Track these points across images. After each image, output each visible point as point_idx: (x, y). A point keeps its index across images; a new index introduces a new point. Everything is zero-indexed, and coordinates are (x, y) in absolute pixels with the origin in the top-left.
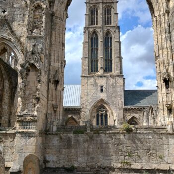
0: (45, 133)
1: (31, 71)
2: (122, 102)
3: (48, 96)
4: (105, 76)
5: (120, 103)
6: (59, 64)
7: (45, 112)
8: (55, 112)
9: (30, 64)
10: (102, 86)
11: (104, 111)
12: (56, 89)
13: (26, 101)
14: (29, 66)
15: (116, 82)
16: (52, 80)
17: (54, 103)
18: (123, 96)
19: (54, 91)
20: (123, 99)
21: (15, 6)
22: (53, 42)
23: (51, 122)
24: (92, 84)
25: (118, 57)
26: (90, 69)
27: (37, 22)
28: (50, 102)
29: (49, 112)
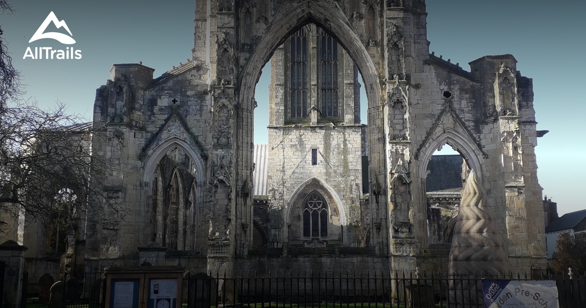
0: (237, 257)
1: (219, 187)
2: (357, 185)
3: (236, 214)
4: (321, 128)
5: (354, 187)
6: (248, 172)
7: (234, 234)
8: (245, 232)
9: (218, 180)
10: (314, 151)
11: (319, 204)
12: (245, 204)
13: (215, 223)
14: (218, 182)
15: (345, 140)
16: (240, 193)
17: (243, 221)
18: (361, 171)
19: (243, 206)
20: (361, 178)
21: (189, 93)
22: (240, 144)
23: (241, 244)
24: (292, 146)
25: (350, 84)
26: (289, 110)
27: (222, 126)
28: (239, 220)
29: (238, 232)
